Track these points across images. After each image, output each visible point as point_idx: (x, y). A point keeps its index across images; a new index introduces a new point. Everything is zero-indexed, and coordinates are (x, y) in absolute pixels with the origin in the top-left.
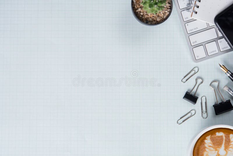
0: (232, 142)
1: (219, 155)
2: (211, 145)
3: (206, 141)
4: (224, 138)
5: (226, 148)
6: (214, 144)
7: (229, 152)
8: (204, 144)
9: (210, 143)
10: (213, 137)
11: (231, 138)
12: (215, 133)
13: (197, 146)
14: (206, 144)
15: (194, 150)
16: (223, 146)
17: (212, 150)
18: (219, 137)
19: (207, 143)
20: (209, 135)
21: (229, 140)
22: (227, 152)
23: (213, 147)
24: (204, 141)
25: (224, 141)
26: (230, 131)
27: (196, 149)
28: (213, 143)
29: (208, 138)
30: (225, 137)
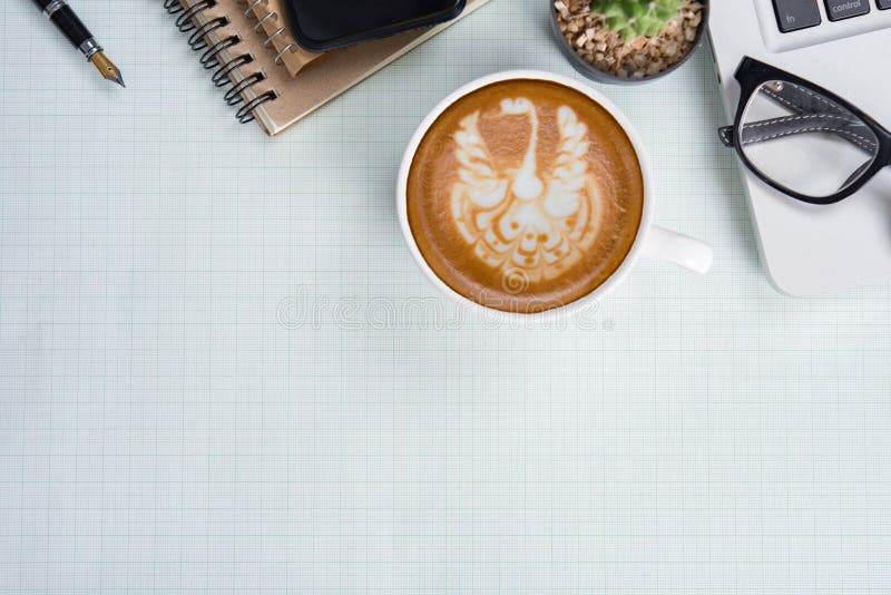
0: (567, 139)
1: (513, 197)
2: (480, 153)
3: (459, 137)
4: (535, 122)
5: (544, 167)
6: (492, 149)
7: (555, 185)
8: (451, 151)
9: (477, 146)
10: (487, 121)
11: (565, 125)
12: (499, 100)
13: (423, 160)
14: (460, 148)
15: (412, 179)
16: (530, 158)
17: (487, 177)
18: (512, 118)
19: (464, 146)
20: (469, 111)
21: (556, 131)
22: (545, 185)
23: (488, 164)
24: (451, 138)
25: (534, 137)
26: (559, 94)
27: (420, 169)
28: (489, 146)
29: (470, 122)
30: (540, 117)
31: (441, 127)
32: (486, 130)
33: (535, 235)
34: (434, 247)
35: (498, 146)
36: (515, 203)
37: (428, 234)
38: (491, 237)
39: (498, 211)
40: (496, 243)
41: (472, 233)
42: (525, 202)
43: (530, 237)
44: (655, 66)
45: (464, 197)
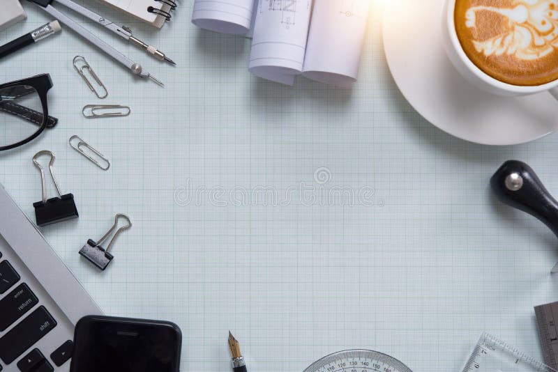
31: (481, 63)
32: (484, 37)
33: (550, 11)
34: (554, 71)
35: (494, 30)
36: (530, 22)
37: (546, 74)
38: (550, 37)
39: (534, 32)
40: (553, 35)
41: (546, 49)
42: (529, 16)
43: (551, 14)
45: (524, 52)
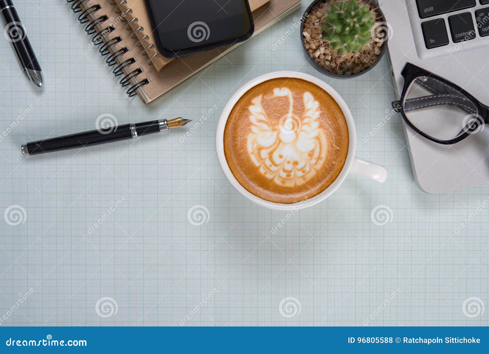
0: (308, 110)
1: (280, 141)
2: (262, 117)
3: (251, 108)
4: (291, 101)
6: (269, 115)
8: (247, 116)
9: (261, 113)
10: (267, 100)
11: (307, 102)
13: (232, 121)
14: (252, 115)
15: (227, 131)
17: (266, 130)
18: (279, 98)
19: (254, 113)
21: (303, 106)
22: (297, 135)
23: (267, 123)
25: (291, 108)
26: (304, 85)
27: (230, 126)
28: (267, 114)
29: (257, 100)
30: (294, 98)
31: (243, 103)
32: (266, 105)
33: (292, 161)
34: (238, 168)
35: (272, 113)
36: (281, 144)
37: (235, 161)
38: (268, 163)
39: (271, 149)
40: (271, 166)
41: (258, 160)
43: (289, 162)
44: (358, 69)
45: (254, 141)
